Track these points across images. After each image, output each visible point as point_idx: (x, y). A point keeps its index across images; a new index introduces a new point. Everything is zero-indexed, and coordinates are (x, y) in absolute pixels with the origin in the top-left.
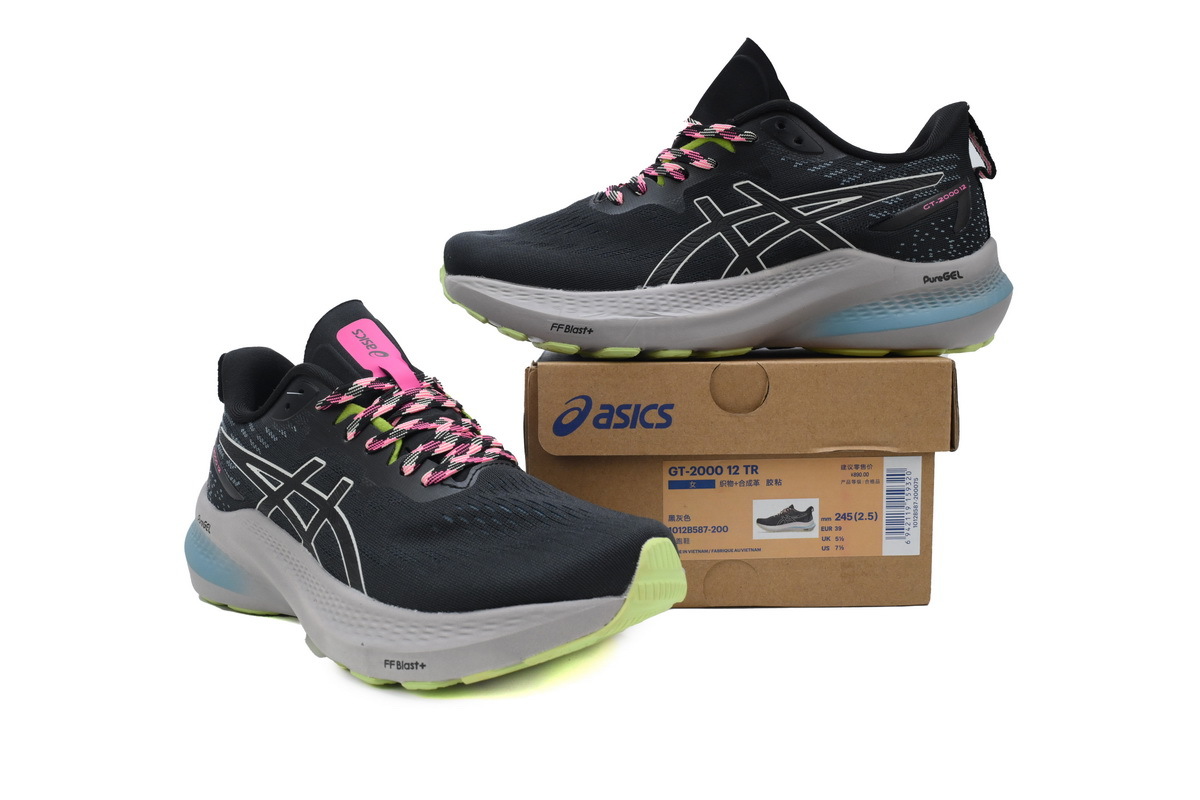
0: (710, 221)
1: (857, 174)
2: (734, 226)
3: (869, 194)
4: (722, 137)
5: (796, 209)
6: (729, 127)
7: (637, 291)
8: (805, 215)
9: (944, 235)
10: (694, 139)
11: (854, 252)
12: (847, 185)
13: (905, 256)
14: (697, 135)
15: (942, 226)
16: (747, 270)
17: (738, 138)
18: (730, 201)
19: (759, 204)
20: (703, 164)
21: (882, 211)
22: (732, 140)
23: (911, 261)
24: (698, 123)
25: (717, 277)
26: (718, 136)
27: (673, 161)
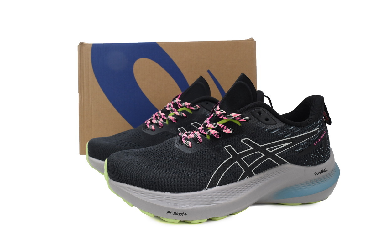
0: (232, 157)
1: (290, 133)
2: (242, 158)
3: (295, 141)
4: (236, 119)
5: (267, 149)
6: (239, 115)
7: (204, 191)
8: (271, 152)
9: (321, 154)
10: (223, 119)
11: (289, 166)
12: (286, 138)
13: (308, 164)
14: (224, 118)
15: (320, 151)
16: (248, 176)
17: (243, 120)
18: (240, 147)
19: (252, 148)
20: (228, 131)
21: (300, 148)
22: (240, 121)
23: (309, 166)
24: (224, 112)
25: (235, 181)
26: (234, 119)
27: (213, 129)
